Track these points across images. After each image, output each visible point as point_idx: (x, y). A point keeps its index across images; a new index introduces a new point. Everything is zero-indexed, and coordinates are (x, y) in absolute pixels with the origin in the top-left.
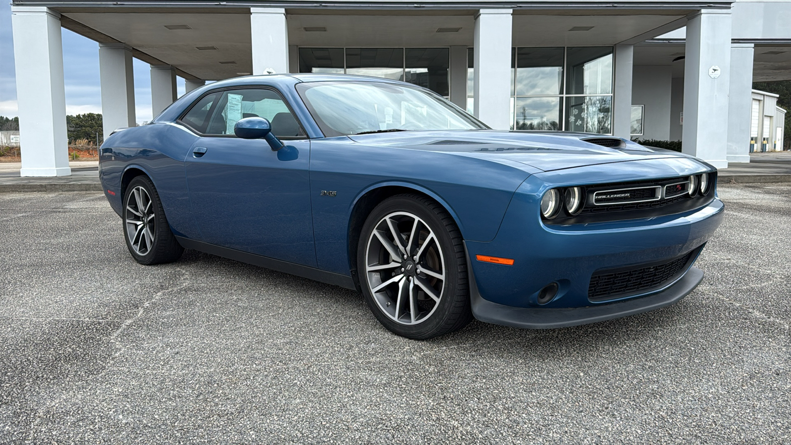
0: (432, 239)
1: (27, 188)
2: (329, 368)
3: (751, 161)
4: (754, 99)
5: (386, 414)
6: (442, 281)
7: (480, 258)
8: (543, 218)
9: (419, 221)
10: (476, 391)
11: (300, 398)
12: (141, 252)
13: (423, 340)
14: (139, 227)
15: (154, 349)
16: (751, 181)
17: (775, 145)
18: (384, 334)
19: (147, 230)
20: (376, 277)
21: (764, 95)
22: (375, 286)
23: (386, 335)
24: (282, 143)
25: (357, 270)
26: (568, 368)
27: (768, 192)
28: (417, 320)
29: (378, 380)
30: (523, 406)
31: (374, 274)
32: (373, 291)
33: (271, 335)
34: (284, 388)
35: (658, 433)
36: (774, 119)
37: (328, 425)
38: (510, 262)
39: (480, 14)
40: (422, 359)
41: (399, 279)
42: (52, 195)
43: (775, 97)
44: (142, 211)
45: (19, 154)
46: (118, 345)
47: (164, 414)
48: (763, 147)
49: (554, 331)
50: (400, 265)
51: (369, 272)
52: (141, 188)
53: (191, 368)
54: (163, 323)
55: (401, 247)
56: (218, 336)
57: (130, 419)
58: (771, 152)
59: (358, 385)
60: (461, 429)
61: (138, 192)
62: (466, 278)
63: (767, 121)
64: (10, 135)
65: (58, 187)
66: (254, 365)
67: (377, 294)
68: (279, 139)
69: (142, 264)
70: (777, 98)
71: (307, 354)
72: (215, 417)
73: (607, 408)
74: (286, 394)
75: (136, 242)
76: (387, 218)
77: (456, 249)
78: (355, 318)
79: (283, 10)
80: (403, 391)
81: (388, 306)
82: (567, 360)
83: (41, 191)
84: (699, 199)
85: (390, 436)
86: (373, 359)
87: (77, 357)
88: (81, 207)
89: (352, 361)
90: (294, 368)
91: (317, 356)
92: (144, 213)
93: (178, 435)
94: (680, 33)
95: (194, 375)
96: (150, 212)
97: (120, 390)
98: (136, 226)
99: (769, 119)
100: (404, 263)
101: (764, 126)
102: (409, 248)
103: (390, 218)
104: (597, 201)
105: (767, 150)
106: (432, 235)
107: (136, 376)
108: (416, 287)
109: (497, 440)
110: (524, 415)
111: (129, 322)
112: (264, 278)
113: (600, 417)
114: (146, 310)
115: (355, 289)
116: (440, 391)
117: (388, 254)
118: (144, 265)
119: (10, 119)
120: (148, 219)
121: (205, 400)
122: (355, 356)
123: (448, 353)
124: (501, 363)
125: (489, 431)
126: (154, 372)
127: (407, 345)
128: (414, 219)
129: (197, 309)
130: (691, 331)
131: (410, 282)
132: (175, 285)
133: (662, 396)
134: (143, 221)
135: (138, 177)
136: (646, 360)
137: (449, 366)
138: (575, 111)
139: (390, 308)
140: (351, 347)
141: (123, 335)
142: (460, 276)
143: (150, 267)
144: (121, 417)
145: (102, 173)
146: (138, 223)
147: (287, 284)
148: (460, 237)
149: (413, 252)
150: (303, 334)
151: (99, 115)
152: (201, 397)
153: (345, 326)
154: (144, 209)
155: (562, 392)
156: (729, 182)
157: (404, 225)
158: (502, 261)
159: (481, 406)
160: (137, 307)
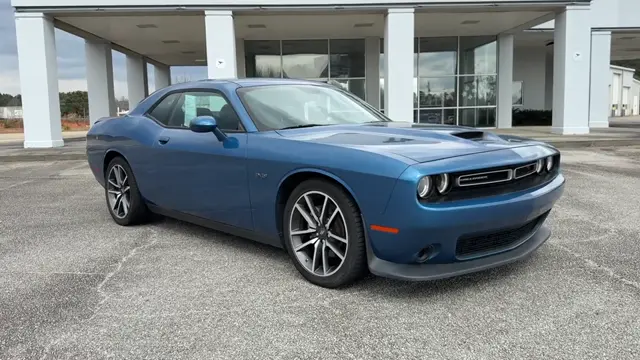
0: (338, 212)
1: (30, 158)
2: (261, 312)
3: (611, 126)
4: (614, 73)
5: (301, 349)
6: (346, 244)
7: (373, 228)
8: (419, 198)
9: (328, 199)
10: (369, 330)
12: (120, 216)
13: (333, 289)
14: (118, 196)
15: (130, 297)
16: (607, 145)
17: (632, 110)
19: (124, 199)
20: (298, 239)
21: (623, 70)
22: (297, 246)
24: (226, 135)
25: (283, 233)
26: (440, 310)
27: (619, 155)
28: (328, 273)
29: (297, 321)
30: (403, 341)
31: (295, 237)
32: (295, 250)
33: (218, 285)
34: (227, 329)
36: (631, 89)
38: (396, 231)
39: (389, 13)
40: (331, 304)
41: (315, 241)
42: (49, 164)
43: (632, 71)
45: (22, 126)
46: (103, 294)
50: (315, 230)
51: (292, 235)
52: (119, 166)
53: (157, 313)
54: (137, 275)
55: (315, 217)
56: (178, 286)
57: (113, 354)
58: (629, 116)
59: (281, 325)
61: (116, 169)
63: (625, 91)
64: (14, 110)
65: (54, 157)
67: (299, 253)
68: (223, 131)
69: (120, 225)
70: (634, 72)
73: (465, 342)
74: (228, 333)
75: (116, 207)
76: (305, 195)
77: (356, 220)
78: (283, 270)
79: (231, 13)
80: (315, 330)
81: (306, 261)
82: (440, 303)
84: (545, 175)
86: (294, 304)
87: (72, 304)
88: (73, 174)
89: (278, 306)
90: (235, 312)
91: (252, 302)
92: (122, 185)
94: (550, 24)
95: (160, 318)
96: (126, 184)
97: (105, 331)
98: (116, 195)
99: (627, 89)
100: (318, 229)
101: (624, 96)
102: (321, 218)
103: (307, 195)
104: (461, 183)
105: (626, 114)
106: (338, 209)
107: (117, 320)
108: (327, 248)
110: (403, 349)
111: (111, 274)
114: (125, 264)
115: (282, 247)
116: (342, 330)
117: (307, 222)
119: (14, 96)
120: (125, 190)
121: (168, 339)
122: (281, 302)
123: (351, 299)
124: (390, 306)
126: (130, 316)
127: (321, 292)
128: (324, 197)
129: (162, 263)
130: (537, 278)
131: (322, 244)
132: (145, 243)
133: (507, 332)
134: (121, 191)
135: (116, 157)
136: (500, 303)
137: (351, 309)
138: (467, 88)
139: (309, 263)
140: (279, 294)
141: (107, 285)
142: (359, 240)
144: (106, 352)
145: (89, 149)
146: (118, 193)
148: (358, 210)
149: (325, 221)
150: (242, 284)
151: (86, 93)
152: (165, 336)
153: (275, 276)
154: (121, 182)
155: (433, 330)
156: (589, 146)
157: (317, 201)
158: (390, 230)
159: (372, 342)
160: (117, 262)
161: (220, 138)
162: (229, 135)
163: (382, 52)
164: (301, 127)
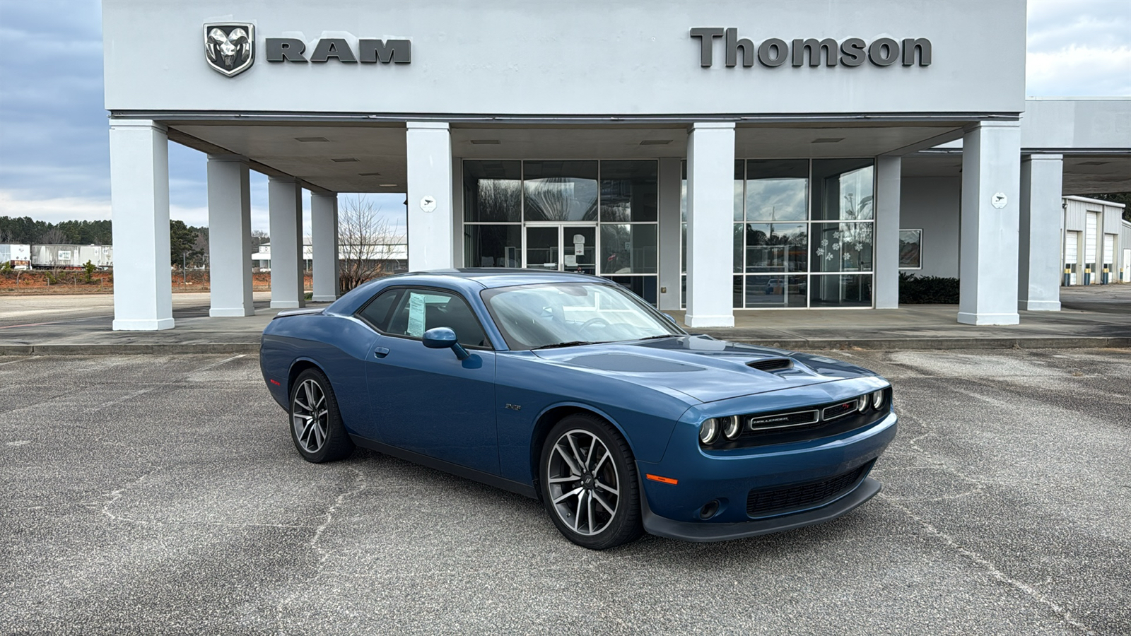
0: (608, 457)
1: (130, 350)
2: (515, 575)
4: (1088, 211)
5: (564, 613)
6: (616, 496)
7: (649, 476)
8: (702, 445)
9: (597, 440)
10: (641, 596)
11: (492, 600)
12: (309, 449)
13: (600, 550)
14: (308, 422)
15: (355, 554)
16: (1041, 346)
17: (1121, 274)
18: (564, 544)
19: (317, 426)
20: (558, 489)
21: (1103, 205)
22: (557, 497)
23: (566, 545)
24: (467, 352)
25: (539, 480)
26: (726, 577)
28: (595, 531)
29: (558, 586)
30: (678, 608)
31: (555, 485)
32: (555, 502)
33: (459, 543)
34: (478, 590)
35: (780, 630)
36: (1120, 237)
37: (517, 620)
38: (675, 482)
39: (694, 129)
40: (597, 568)
41: (579, 492)
42: (162, 360)
43: (1120, 208)
44: (312, 405)
46: (320, 551)
47: (383, 610)
48: (1104, 278)
49: (725, 543)
50: (579, 478)
51: (551, 483)
52: (312, 381)
53: (394, 573)
54: (355, 529)
55: (580, 462)
56: (410, 544)
58: (1117, 283)
59: (540, 589)
60: (624, 625)
61: (308, 385)
62: (638, 494)
63: (1109, 242)
64: (58, 250)
65: (167, 348)
66: (449, 571)
67: (559, 505)
68: (464, 347)
69: (311, 462)
70: (1123, 208)
71: (494, 562)
72: (425, 613)
73: (747, 611)
74: (480, 595)
75: (304, 438)
76: (568, 434)
77: (629, 468)
78: (537, 527)
79: (446, 125)
80: (579, 594)
81: (568, 516)
82: (727, 570)
83: (146, 353)
85: (566, 629)
86: (554, 568)
87: (288, 562)
88: (208, 380)
89: (534, 568)
90: (484, 574)
91: (503, 564)
92: (314, 407)
93: (399, 625)
95: (398, 578)
96: (322, 407)
97: (339, 591)
98: (305, 421)
99: (1112, 238)
100: (583, 477)
101: (1105, 248)
102: (587, 463)
103: (571, 434)
104: (754, 426)
105: (1110, 281)
106: (608, 453)
107: (348, 580)
108: (594, 500)
109: (651, 633)
110: (677, 615)
111: (322, 528)
112: (441, 480)
113: (739, 618)
114: (333, 515)
115: (537, 498)
116: (610, 595)
117: (569, 468)
118: (313, 463)
119: (54, 224)
120: (320, 415)
121: (414, 600)
122: (537, 564)
124: (667, 572)
125: (645, 627)
126: (363, 576)
127: (586, 554)
128: (592, 438)
129: (383, 516)
131: (588, 494)
132: (352, 488)
133: (797, 602)
134: (312, 415)
135: (309, 369)
136: (798, 572)
137: (621, 574)
138: (825, 242)
139: (571, 519)
140: (534, 555)
141: (321, 541)
142: (633, 492)
143: (320, 466)
144: (347, 612)
146: (308, 418)
147: (467, 488)
148: (632, 457)
149: (592, 467)
150: (488, 543)
152: (409, 597)
153: (527, 535)
154: (315, 404)
155: (714, 597)
156: (1012, 347)
157: (583, 441)
158: (668, 481)
159: (643, 608)
160: (323, 512)
161: (460, 355)
162: (471, 351)
163: (685, 178)
164: (563, 345)
